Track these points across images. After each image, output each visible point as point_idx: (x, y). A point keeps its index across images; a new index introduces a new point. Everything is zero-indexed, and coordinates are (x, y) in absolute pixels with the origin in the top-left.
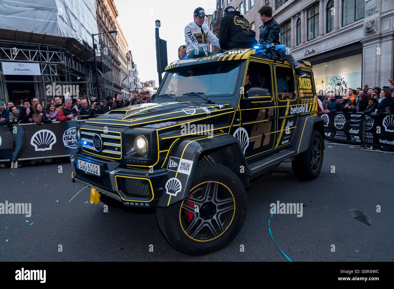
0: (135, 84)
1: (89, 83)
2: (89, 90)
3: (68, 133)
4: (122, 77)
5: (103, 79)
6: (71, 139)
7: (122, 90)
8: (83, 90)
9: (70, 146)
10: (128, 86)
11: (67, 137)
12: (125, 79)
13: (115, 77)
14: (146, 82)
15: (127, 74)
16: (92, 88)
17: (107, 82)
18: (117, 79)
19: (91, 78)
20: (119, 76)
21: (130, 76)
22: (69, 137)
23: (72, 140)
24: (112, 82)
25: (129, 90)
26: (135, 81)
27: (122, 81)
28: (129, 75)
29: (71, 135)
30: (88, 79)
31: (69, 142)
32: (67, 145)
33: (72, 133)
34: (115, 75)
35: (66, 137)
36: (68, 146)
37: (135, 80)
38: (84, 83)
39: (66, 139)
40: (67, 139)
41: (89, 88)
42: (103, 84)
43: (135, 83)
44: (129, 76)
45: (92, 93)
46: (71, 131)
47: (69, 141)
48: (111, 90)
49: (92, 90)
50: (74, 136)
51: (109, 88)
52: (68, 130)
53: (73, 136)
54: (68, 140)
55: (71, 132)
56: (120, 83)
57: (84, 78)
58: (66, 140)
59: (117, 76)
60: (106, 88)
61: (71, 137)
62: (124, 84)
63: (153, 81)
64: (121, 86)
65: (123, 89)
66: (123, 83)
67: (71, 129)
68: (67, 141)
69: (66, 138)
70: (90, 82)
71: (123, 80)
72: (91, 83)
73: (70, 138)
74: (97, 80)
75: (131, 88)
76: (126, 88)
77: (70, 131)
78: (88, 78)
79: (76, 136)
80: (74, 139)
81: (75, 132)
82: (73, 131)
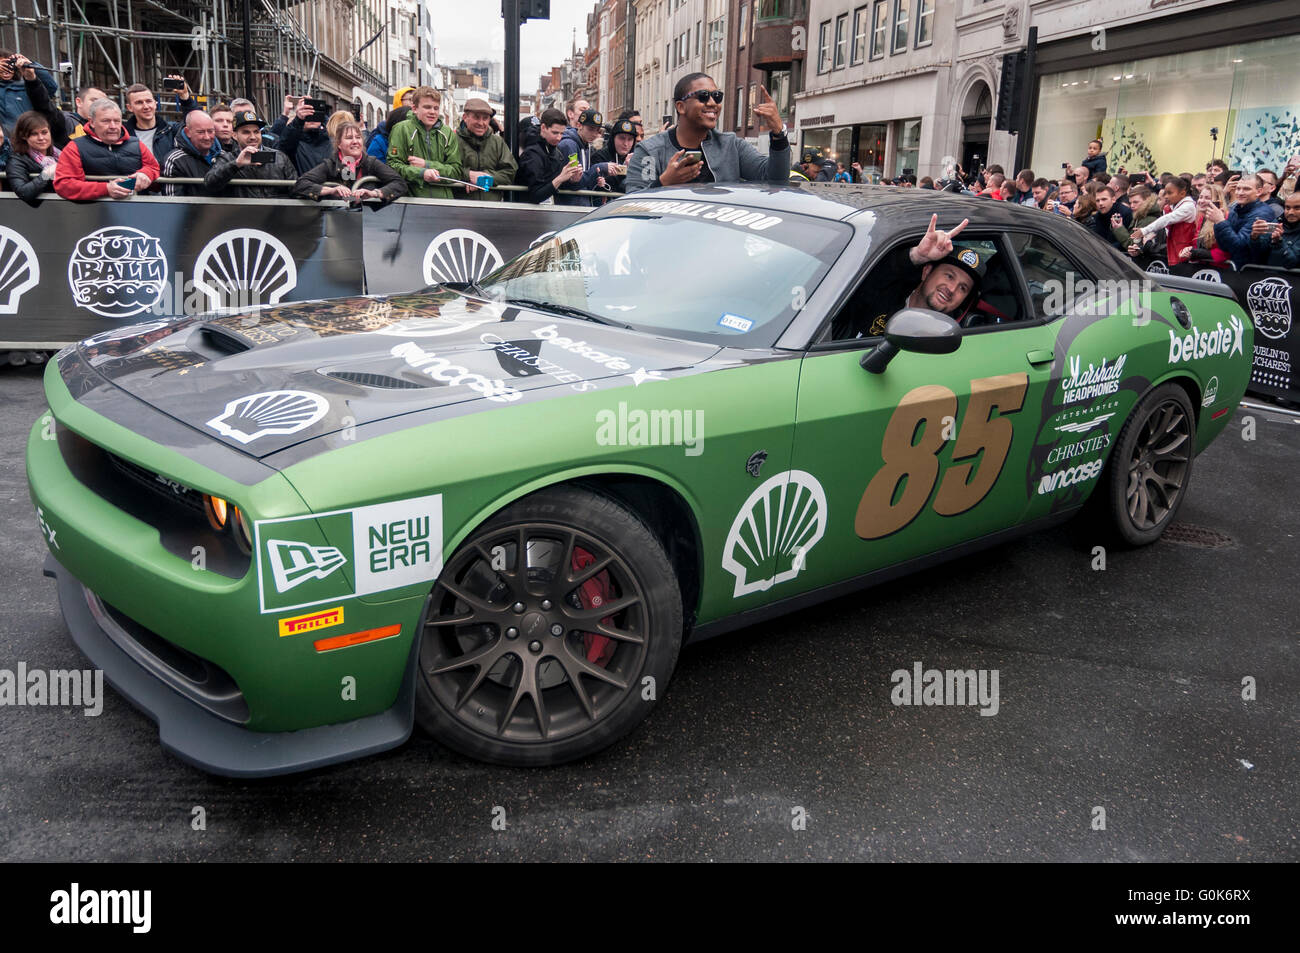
3: (94, 248)
6: (103, 275)
9: (98, 307)
11: (88, 266)
22: (94, 265)
23: (110, 281)
29: (104, 258)
31: (93, 288)
32: (87, 299)
33: (108, 247)
35: (83, 265)
36: (90, 307)
39: (83, 275)
40: (87, 274)
46: (106, 240)
47: (94, 282)
50: (117, 262)
52: (92, 236)
53: (112, 264)
54: (88, 278)
55: (104, 245)
58: (84, 279)
61: (106, 265)
63: (492, 65)
67: (106, 234)
68: (88, 283)
69: (84, 270)
77: (100, 241)
79: (126, 266)
80: (117, 277)
81: (123, 249)
82: (116, 244)
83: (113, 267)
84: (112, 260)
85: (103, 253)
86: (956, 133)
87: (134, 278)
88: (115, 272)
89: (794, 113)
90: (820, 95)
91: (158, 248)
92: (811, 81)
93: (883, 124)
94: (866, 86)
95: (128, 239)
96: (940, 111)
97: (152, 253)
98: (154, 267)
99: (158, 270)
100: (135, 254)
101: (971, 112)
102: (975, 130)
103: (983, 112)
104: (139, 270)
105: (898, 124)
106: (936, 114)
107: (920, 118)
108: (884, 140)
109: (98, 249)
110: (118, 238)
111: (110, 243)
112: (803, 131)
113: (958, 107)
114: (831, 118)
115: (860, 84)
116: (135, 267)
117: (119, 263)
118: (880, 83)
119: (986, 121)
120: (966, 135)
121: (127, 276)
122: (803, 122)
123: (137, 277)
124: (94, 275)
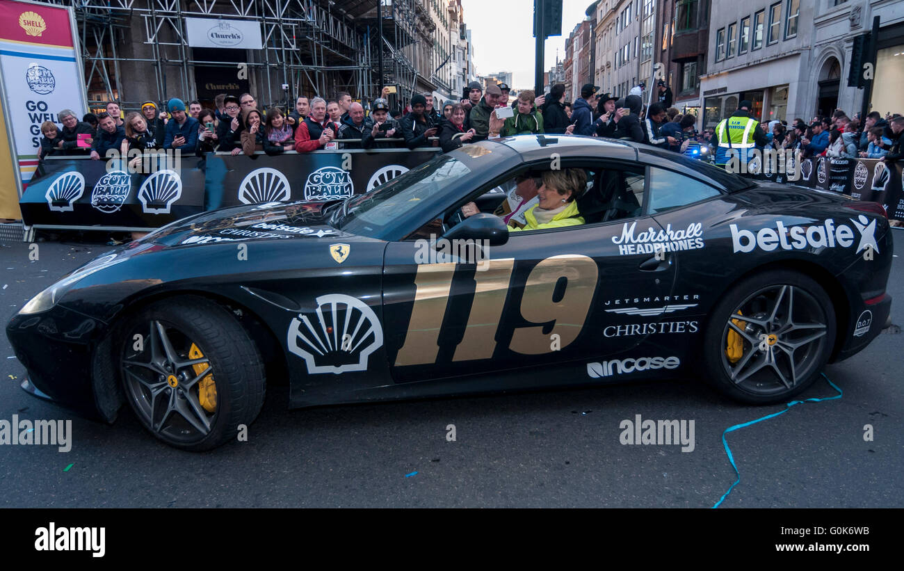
0: (464, 80)
1: (362, 71)
2: (363, 87)
3: (317, 178)
4: (436, 60)
5: (395, 61)
6: (321, 194)
7: (434, 94)
8: (349, 87)
10: (449, 84)
11: (314, 188)
12: (441, 66)
13: (420, 61)
14: (490, 75)
15: (449, 54)
16: (369, 83)
17: (403, 71)
18: (425, 65)
19: (368, 59)
20: (429, 58)
21: (454, 59)
22: (317, 188)
23: (325, 196)
24: (413, 71)
25: (449, 94)
26: (464, 72)
27: (437, 71)
28: (452, 56)
29: (322, 184)
30: (362, 61)
33: (324, 179)
34: (420, 55)
35: (311, 188)
37: (464, 69)
38: (351, 71)
39: (312, 193)
41: (363, 83)
42: (392, 75)
43: (464, 76)
44: (452, 59)
45: (369, 95)
46: (323, 174)
47: (317, 197)
48: (410, 92)
49: (369, 87)
50: (328, 186)
51: (406, 87)
52: (316, 172)
53: (326, 187)
54: (314, 195)
55: (321, 177)
56: (430, 74)
57: (353, 61)
58: (312, 195)
59: (425, 58)
60: (400, 87)
61: (323, 188)
62: (439, 78)
63: (508, 74)
64: (431, 82)
65: (435, 90)
66: (438, 75)
67: (323, 171)
68: (314, 198)
69: (312, 190)
70: (366, 69)
71: (439, 69)
72: (368, 71)
73: (319, 190)
74: (380, 64)
75: (455, 88)
76: (444, 89)
77: (320, 175)
78: (362, 57)
79: (333, 188)
80: (328, 194)
81: (331, 178)
82: (328, 176)
83: (326, 189)
84: (326, 185)
85: (321, 181)
86: (814, 92)
87: (337, 194)
88: (327, 191)
89: (699, 88)
90: (717, 76)
91: (349, 177)
92: (710, 67)
93: (761, 91)
94: (749, 67)
95: (334, 173)
96: (802, 79)
97: (346, 180)
98: (346, 188)
99: (348, 189)
100: (337, 181)
101: (825, 78)
102: (827, 90)
103: (834, 77)
104: (339, 190)
105: (771, 90)
106: (799, 81)
107: (788, 85)
108: (762, 100)
109: (319, 179)
110: (328, 173)
111: (325, 176)
112: (705, 99)
113: (815, 75)
114: (725, 89)
115: (745, 66)
116: (337, 188)
117: (329, 186)
118: (759, 64)
119: (837, 83)
120: (821, 93)
121: (333, 193)
122: (705, 93)
123: (338, 194)
124: (317, 193)
